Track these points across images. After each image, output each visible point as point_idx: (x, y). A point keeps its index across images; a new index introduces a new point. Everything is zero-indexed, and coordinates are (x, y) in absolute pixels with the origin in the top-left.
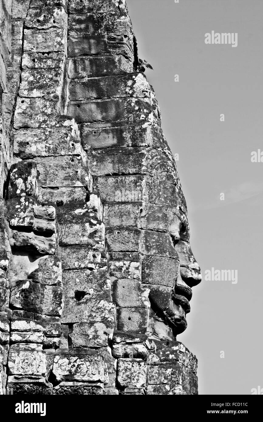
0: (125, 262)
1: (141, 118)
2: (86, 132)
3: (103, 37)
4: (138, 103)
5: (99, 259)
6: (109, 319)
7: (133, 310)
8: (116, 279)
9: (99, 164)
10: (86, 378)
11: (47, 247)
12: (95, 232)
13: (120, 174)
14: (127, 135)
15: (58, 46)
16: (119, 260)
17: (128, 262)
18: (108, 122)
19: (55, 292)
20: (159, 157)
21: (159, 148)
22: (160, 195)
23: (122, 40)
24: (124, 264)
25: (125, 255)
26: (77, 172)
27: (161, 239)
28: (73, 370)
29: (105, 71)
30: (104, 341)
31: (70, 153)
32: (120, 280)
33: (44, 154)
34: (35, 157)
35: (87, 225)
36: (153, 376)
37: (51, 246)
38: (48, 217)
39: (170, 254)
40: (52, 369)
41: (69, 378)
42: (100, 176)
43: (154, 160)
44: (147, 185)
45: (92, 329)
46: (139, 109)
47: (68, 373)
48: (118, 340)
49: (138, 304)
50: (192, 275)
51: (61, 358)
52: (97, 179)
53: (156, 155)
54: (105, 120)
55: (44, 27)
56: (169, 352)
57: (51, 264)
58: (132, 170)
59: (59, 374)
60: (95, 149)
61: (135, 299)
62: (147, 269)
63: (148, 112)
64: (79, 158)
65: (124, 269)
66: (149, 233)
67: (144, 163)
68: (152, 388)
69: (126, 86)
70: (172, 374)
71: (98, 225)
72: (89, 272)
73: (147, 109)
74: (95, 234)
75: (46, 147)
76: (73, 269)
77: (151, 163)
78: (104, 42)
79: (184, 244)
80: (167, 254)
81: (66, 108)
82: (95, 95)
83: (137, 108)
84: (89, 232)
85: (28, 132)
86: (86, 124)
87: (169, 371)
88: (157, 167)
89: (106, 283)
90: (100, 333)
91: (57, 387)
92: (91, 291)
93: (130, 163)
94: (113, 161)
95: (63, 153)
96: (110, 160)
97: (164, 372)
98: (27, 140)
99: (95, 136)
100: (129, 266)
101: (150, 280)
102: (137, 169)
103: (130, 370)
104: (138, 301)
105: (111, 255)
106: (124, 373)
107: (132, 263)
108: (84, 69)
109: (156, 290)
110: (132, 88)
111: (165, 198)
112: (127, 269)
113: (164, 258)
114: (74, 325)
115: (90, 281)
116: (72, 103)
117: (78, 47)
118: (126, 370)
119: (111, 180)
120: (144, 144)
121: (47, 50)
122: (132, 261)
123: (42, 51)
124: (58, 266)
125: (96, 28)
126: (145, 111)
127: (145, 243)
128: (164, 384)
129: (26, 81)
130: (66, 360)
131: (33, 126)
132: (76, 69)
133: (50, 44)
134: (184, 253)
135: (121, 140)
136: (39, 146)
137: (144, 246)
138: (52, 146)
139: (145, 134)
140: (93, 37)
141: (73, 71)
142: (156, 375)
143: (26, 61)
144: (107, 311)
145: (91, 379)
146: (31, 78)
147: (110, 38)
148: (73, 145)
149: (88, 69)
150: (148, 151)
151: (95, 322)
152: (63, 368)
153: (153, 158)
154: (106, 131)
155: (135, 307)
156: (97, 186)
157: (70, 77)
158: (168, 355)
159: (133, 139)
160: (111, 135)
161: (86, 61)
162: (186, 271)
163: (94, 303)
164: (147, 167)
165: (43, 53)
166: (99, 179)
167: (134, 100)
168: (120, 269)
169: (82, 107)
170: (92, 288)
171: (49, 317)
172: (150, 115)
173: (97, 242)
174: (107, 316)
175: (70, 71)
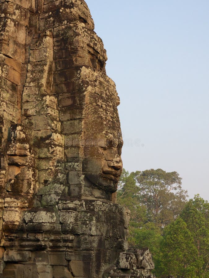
0: (72, 163)
1: (83, 90)
2: (60, 99)
3: (68, 48)
4: (83, 82)
5: (55, 164)
6: (58, 192)
7: (75, 186)
8: (68, 171)
9: (64, 114)
10: (37, 222)
11: (25, 162)
12: (54, 151)
13: (73, 119)
14: (77, 99)
15: (45, 57)
16: (70, 162)
17: (74, 163)
18: (69, 92)
19: (28, 183)
20: (93, 108)
21: (94, 103)
22: (93, 127)
23: (77, 48)
24: (72, 164)
25: (73, 160)
26: (48, 122)
27: (92, 149)
28: (32, 218)
29: (69, 66)
30: (54, 203)
31: (45, 113)
32: (70, 172)
33: (35, 114)
34: (31, 116)
35: (50, 148)
36: (81, 217)
37: (27, 162)
38: (24, 149)
39: (97, 157)
40: (24, 218)
41: (31, 221)
42: (64, 121)
43: (89, 110)
44: (85, 124)
45: (50, 197)
46: (83, 85)
47: (30, 219)
48: (60, 202)
49: (78, 182)
50: (114, 164)
51: (28, 213)
52: (63, 123)
53: (91, 107)
54: (68, 92)
55: (39, 48)
56: (90, 205)
57: (26, 170)
58: (78, 117)
59: (27, 220)
60: (64, 107)
61: (76, 180)
62: (85, 165)
63: (87, 86)
64: (49, 115)
65: (72, 166)
66: (86, 147)
67: (83, 113)
68: (81, 222)
69: (77, 74)
70: (90, 216)
71: (55, 148)
72: (50, 170)
73: (87, 84)
74: (54, 152)
75: (35, 110)
76: (43, 170)
77: (87, 112)
78: (69, 50)
79: (112, 148)
80: (95, 157)
81: (52, 87)
82: (64, 80)
83: (82, 84)
84: (51, 151)
85: (29, 104)
86: (60, 94)
87: (89, 215)
88: (91, 113)
89: (58, 175)
90: (53, 199)
91: (27, 225)
92: (50, 180)
93: (77, 113)
94: (70, 113)
95: (42, 113)
96: (69, 113)
97: (86, 215)
98: (28, 108)
99: (63, 100)
100: (74, 165)
101: (87, 170)
102: (80, 116)
103: (65, 215)
104: (78, 181)
105: (67, 159)
106: (62, 217)
107: (76, 163)
108: (59, 66)
109: (90, 175)
110: (79, 74)
111: (95, 129)
112: (73, 166)
113: (93, 159)
114: (43, 196)
115: (49, 175)
116: (54, 84)
117: (58, 55)
118: (63, 216)
119: (69, 122)
120: (84, 103)
121: (40, 60)
122: (75, 163)
123: (38, 61)
124: (29, 171)
125: (65, 44)
126: (86, 85)
127: (84, 153)
128: (86, 220)
129: (29, 78)
130: (29, 214)
131: (30, 101)
132: (56, 66)
133: (41, 57)
134: (112, 153)
135: (75, 101)
136: (33, 110)
137: (83, 154)
138: (38, 110)
139: (85, 98)
140: (64, 49)
141: (55, 67)
142: (83, 216)
143: (30, 67)
144: (57, 189)
145: (39, 222)
146: (31, 76)
147: (72, 49)
148: (47, 109)
149: (61, 66)
150: (86, 106)
151: (51, 194)
152: (28, 217)
153: (89, 109)
154: (68, 98)
155: (76, 184)
156: (63, 126)
157: (54, 71)
158: (90, 207)
159: (80, 101)
160: (70, 100)
161: (60, 62)
162: (110, 163)
163: (51, 185)
164: (85, 114)
165: (39, 62)
166: (64, 122)
167: (81, 80)
168: (70, 166)
169: (58, 86)
170: (51, 178)
171: (25, 194)
172: (88, 87)
173: (55, 156)
174: (57, 191)
175: (54, 68)
